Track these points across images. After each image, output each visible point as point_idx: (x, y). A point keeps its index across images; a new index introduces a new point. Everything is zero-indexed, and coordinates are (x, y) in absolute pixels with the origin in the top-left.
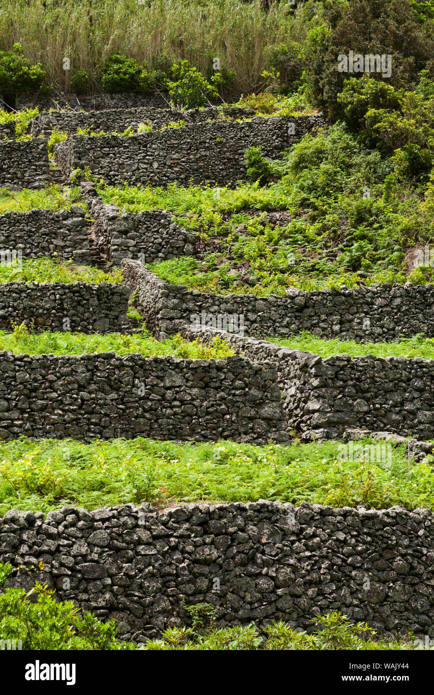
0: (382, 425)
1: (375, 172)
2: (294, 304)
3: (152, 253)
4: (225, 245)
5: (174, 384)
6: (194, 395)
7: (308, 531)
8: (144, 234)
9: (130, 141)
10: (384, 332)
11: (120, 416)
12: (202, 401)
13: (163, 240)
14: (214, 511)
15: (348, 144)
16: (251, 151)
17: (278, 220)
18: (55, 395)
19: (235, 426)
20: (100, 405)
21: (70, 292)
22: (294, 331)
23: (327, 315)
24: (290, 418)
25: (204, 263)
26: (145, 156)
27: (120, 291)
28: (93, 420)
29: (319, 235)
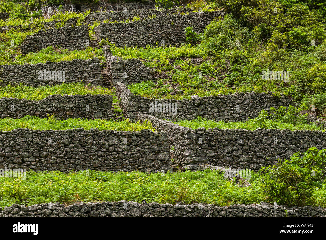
0: (221, 163)
1: (245, 38)
2: (195, 103)
3: (133, 79)
4: (169, 75)
5: (113, 143)
6: (124, 149)
7: (145, 216)
8: (128, 70)
9: (129, 25)
10: (240, 117)
11: (85, 160)
12: (128, 152)
13: (138, 73)
14: (94, 206)
15: (233, 24)
16: (188, 29)
17: (197, 62)
18: (52, 149)
19: (144, 164)
20: (75, 154)
21: (83, 99)
22: (194, 117)
23: (211, 109)
24: (177, 160)
25: (157, 84)
26: (136, 33)
27: (108, 98)
28: (72, 162)
29: (216, 69)
